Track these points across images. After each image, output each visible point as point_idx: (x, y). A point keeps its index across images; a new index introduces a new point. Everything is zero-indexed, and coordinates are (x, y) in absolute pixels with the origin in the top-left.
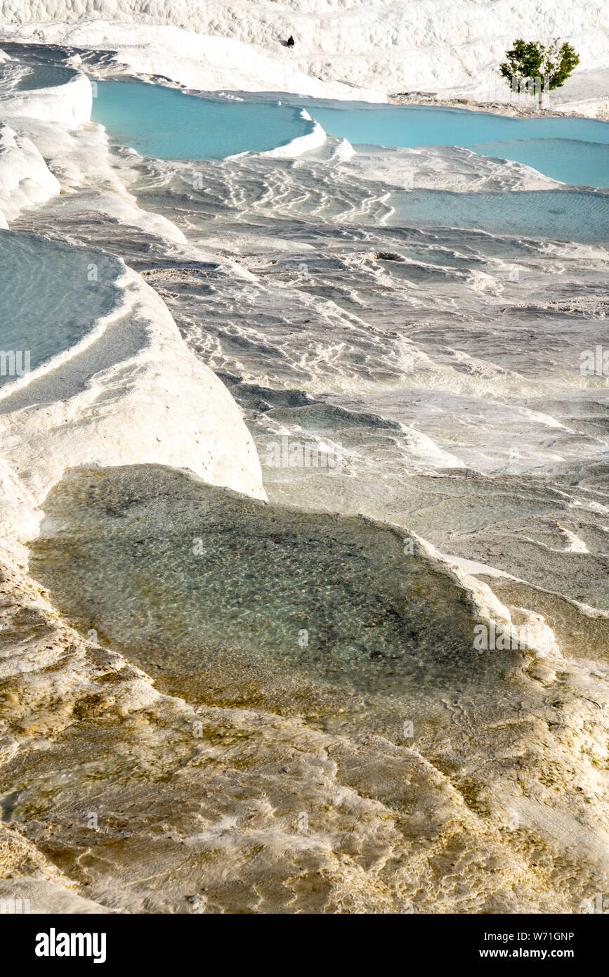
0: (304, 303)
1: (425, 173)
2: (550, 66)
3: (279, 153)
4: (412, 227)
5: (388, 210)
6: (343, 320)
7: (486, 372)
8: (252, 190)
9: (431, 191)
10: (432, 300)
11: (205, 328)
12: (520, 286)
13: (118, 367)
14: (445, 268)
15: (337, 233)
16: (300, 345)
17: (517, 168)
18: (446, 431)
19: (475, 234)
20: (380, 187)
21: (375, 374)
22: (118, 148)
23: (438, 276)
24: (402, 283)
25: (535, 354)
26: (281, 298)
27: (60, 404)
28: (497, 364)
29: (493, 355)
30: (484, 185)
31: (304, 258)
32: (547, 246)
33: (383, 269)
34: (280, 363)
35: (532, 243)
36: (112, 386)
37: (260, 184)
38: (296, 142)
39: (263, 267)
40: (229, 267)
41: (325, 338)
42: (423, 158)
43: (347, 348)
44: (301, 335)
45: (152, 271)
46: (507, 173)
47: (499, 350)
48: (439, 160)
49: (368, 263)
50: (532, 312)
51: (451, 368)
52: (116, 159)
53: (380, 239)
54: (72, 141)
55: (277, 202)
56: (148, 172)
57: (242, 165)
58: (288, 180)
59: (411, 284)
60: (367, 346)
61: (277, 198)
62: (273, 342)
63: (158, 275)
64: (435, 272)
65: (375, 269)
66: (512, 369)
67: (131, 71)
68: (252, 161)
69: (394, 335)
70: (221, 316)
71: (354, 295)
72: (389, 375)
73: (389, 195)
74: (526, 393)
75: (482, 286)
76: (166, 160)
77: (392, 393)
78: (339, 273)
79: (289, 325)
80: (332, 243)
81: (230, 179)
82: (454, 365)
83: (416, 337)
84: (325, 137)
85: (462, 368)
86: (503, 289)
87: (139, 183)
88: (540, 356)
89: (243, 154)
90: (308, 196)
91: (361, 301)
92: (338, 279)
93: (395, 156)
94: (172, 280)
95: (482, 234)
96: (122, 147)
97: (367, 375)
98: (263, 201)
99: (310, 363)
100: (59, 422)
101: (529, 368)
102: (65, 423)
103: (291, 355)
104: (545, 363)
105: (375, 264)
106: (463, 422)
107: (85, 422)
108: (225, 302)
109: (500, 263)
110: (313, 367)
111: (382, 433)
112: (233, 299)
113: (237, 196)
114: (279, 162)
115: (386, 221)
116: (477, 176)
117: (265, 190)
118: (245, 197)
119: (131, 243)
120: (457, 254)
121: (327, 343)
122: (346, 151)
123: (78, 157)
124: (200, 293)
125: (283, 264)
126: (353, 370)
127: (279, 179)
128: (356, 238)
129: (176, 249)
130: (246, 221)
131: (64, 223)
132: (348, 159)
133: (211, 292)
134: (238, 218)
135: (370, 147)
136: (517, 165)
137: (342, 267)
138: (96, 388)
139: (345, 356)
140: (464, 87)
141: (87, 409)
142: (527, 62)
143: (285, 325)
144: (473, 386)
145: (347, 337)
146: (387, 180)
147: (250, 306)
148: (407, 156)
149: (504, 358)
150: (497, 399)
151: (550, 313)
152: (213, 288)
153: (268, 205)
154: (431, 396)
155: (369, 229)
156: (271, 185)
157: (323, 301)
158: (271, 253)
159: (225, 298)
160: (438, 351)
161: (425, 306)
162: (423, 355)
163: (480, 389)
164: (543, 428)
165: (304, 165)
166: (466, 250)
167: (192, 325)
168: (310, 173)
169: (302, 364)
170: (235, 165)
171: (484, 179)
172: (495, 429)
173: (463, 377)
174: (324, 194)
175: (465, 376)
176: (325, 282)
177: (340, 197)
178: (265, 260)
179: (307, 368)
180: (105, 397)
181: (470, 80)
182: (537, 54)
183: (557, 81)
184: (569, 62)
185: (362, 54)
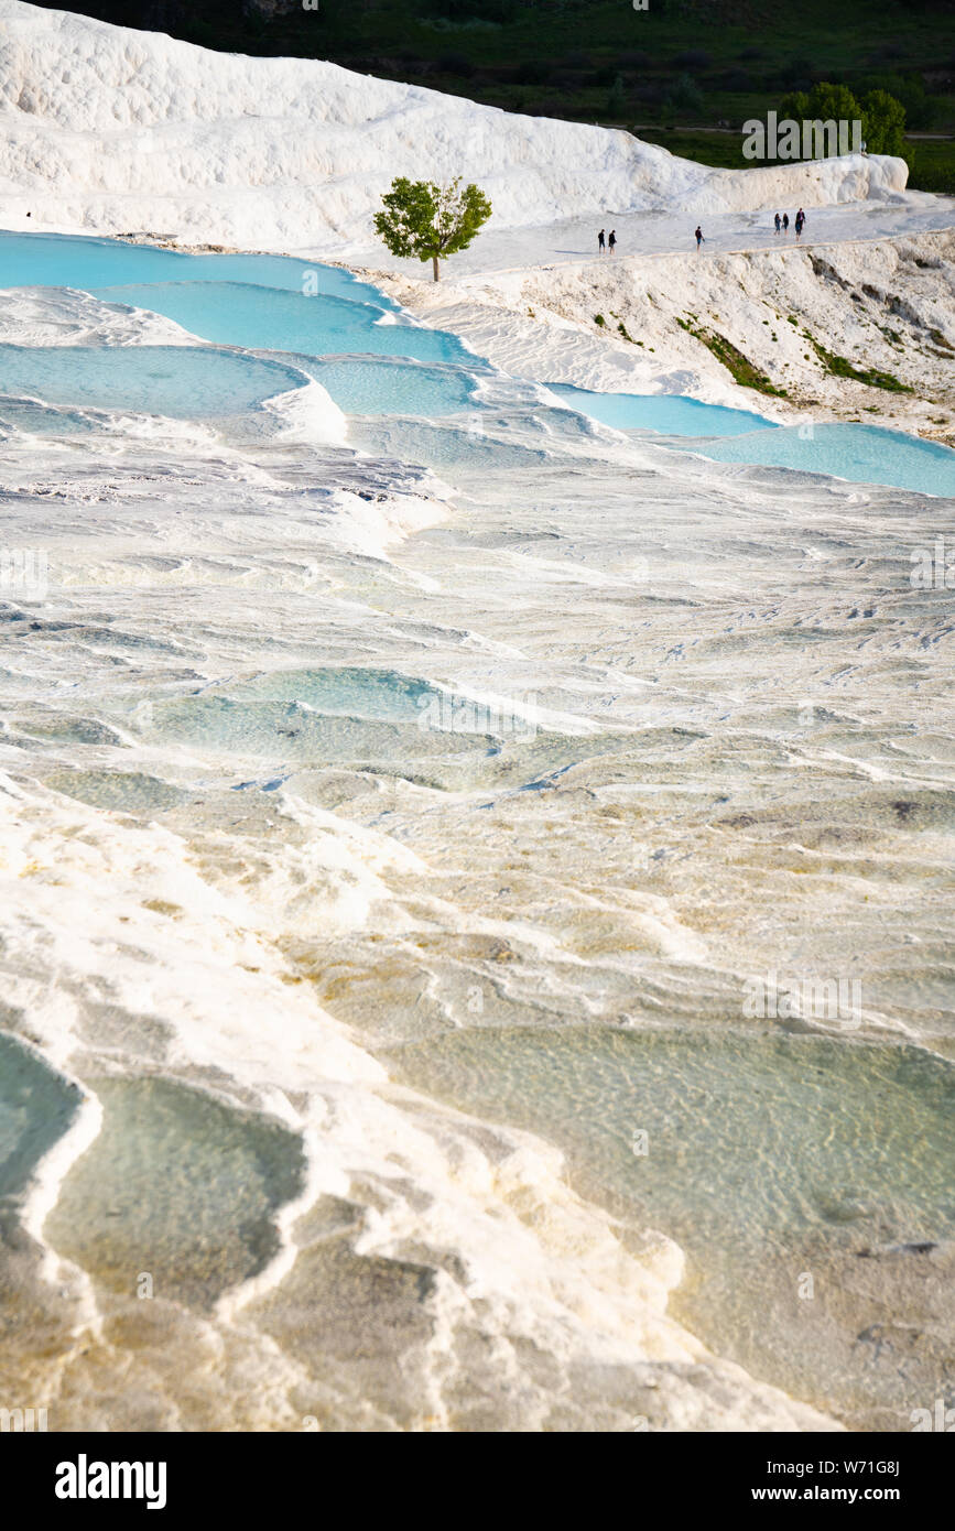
2: (449, 217)
17: (144, 320)
30: (78, 340)
116: (75, 327)
136: (149, 316)
142: (414, 211)
181: (336, 237)
182: (427, 199)
183: (459, 240)
184: (477, 213)
185: (168, 195)
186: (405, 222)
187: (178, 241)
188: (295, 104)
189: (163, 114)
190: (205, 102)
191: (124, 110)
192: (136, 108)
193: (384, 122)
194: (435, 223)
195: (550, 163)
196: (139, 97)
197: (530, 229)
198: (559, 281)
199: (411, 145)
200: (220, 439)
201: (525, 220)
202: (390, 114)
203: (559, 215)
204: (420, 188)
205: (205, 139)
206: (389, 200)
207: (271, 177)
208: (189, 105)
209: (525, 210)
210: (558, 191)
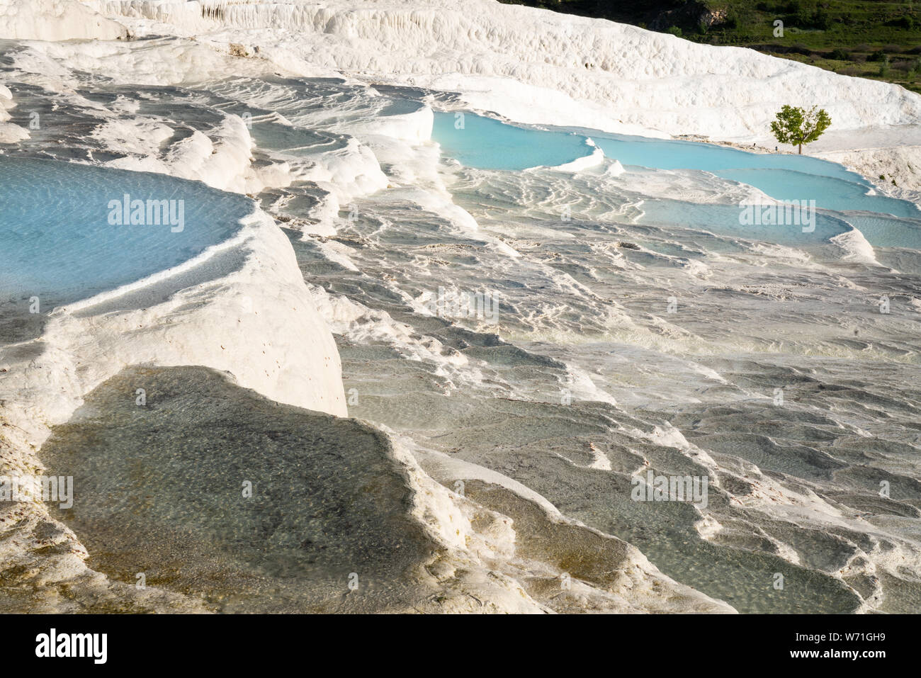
0: (544, 274)
1: (674, 188)
2: (809, 125)
3: (565, 168)
4: (655, 226)
5: (640, 212)
6: (572, 288)
7: (674, 334)
8: (540, 193)
9: (676, 201)
10: (653, 279)
11: (461, 287)
12: (726, 273)
13: (205, 285)
14: (669, 257)
15: (596, 227)
16: (531, 305)
17: (746, 189)
18: (624, 376)
19: (703, 234)
20: (636, 196)
21: (584, 329)
22: (446, 159)
23: (664, 262)
24: (632, 265)
25: (719, 323)
26: (529, 269)
27: (139, 311)
28: (686, 329)
29: (686, 322)
30: (718, 199)
31: (562, 243)
32: (756, 246)
33: (621, 255)
34: (512, 317)
35: (746, 243)
36: (193, 301)
37: (546, 190)
38: (579, 161)
39: (530, 247)
40: (496, 245)
41: (553, 300)
42: (676, 177)
43: (568, 309)
44: (534, 298)
45: (436, 245)
46: (738, 191)
47: (691, 318)
48: (688, 180)
49: (611, 249)
50: (728, 292)
51: (647, 329)
52: (443, 167)
53: (629, 233)
54: (413, 154)
55: (557, 203)
56: (465, 177)
57: (536, 175)
58: (568, 187)
59: (639, 266)
60: (584, 308)
61: (557, 200)
62: (511, 301)
63: (440, 248)
64: (661, 259)
65: (616, 254)
66: (697, 334)
67: (469, 108)
68: (544, 173)
69: (610, 303)
70: (478, 280)
71: (593, 272)
72: (595, 331)
73: (642, 202)
74: (703, 352)
75: (696, 272)
76: (480, 169)
77: (594, 345)
78: (586, 255)
79: (529, 290)
80: (590, 233)
81: (525, 185)
82: (649, 326)
83: (630, 305)
84: (602, 159)
85: (656, 329)
86: (712, 274)
87: (457, 184)
88: (721, 325)
89: (538, 167)
90: (581, 199)
91: (597, 277)
92: (584, 259)
93: (654, 175)
94: (449, 252)
95: (708, 234)
96: (449, 158)
97: (578, 330)
98: (546, 202)
99: (536, 319)
100: (134, 326)
101: (711, 333)
102: (140, 328)
103: (522, 311)
104: (724, 330)
105: (616, 250)
106: (640, 370)
107: (157, 328)
108: (484, 270)
109: (718, 257)
110: (537, 322)
111: (549, 371)
112: (491, 268)
113: (527, 197)
114: (564, 174)
115: (637, 221)
116: (714, 192)
117: (549, 194)
118: (533, 198)
119: (426, 224)
120: (685, 247)
121: (553, 304)
122: (617, 169)
123: (413, 164)
124: (467, 263)
125: (545, 246)
126: (568, 326)
127: (561, 186)
128: (610, 232)
129: (459, 230)
130: (530, 216)
131: (382, 208)
132: (617, 175)
133: (476, 262)
134: (525, 213)
135: (637, 168)
136: (748, 187)
137: (590, 251)
138: (177, 301)
139: (565, 315)
140: (744, 137)
141: (162, 317)
142: (791, 121)
143: (525, 289)
144: (660, 343)
145: (570, 301)
146: (644, 191)
147: (503, 274)
148: (664, 176)
149: (694, 325)
150: (677, 355)
151: (742, 293)
152: (478, 259)
153: (550, 204)
154: (623, 349)
155: (622, 226)
156: (554, 190)
157: (561, 273)
158: (540, 237)
159: (485, 267)
160: (641, 316)
161: (646, 283)
162: (628, 319)
163: (666, 346)
164: (703, 379)
165: (583, 178)
166: (692, 244)
167: (451, 284)
168: (586, 184)
169: (529, 319)
170: (530, 175)
171: (719, 195)
172: (665, 377)
173: (654, 336)
174: (593, 199)
175: (657, 336)
176: (573, 261)
177: (605, 201)
178: (532, 243)
179: (533, 322)
180: (184, 308)
181: (749, 132)
182: (799, 116)
183: (813, 136)
184: (824, 123)
185: (669, 110)
186: (786, 126)
187: (709, 139)
188: (733, 68)
189: (669, 72)
190: (689, 67)
191: (651, 70)
192: (656, 68)
193: (776, 78)
194: (802, 127)
195: (859, 100)
196: (658, 64)
197: (846, 131)
198: (862, 158)
199: (789, 89)
200: (812, 258)
201: (844, 127)
202: (779, 74)
203: (862, 125)
204: (796, 110)
205: (688, 84)
206: (779, 115)
207: (719, 103)
208: (681, 68)
209: (844, 122)
210: (862, 113)
